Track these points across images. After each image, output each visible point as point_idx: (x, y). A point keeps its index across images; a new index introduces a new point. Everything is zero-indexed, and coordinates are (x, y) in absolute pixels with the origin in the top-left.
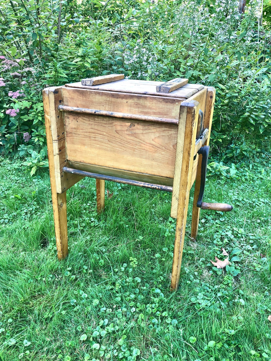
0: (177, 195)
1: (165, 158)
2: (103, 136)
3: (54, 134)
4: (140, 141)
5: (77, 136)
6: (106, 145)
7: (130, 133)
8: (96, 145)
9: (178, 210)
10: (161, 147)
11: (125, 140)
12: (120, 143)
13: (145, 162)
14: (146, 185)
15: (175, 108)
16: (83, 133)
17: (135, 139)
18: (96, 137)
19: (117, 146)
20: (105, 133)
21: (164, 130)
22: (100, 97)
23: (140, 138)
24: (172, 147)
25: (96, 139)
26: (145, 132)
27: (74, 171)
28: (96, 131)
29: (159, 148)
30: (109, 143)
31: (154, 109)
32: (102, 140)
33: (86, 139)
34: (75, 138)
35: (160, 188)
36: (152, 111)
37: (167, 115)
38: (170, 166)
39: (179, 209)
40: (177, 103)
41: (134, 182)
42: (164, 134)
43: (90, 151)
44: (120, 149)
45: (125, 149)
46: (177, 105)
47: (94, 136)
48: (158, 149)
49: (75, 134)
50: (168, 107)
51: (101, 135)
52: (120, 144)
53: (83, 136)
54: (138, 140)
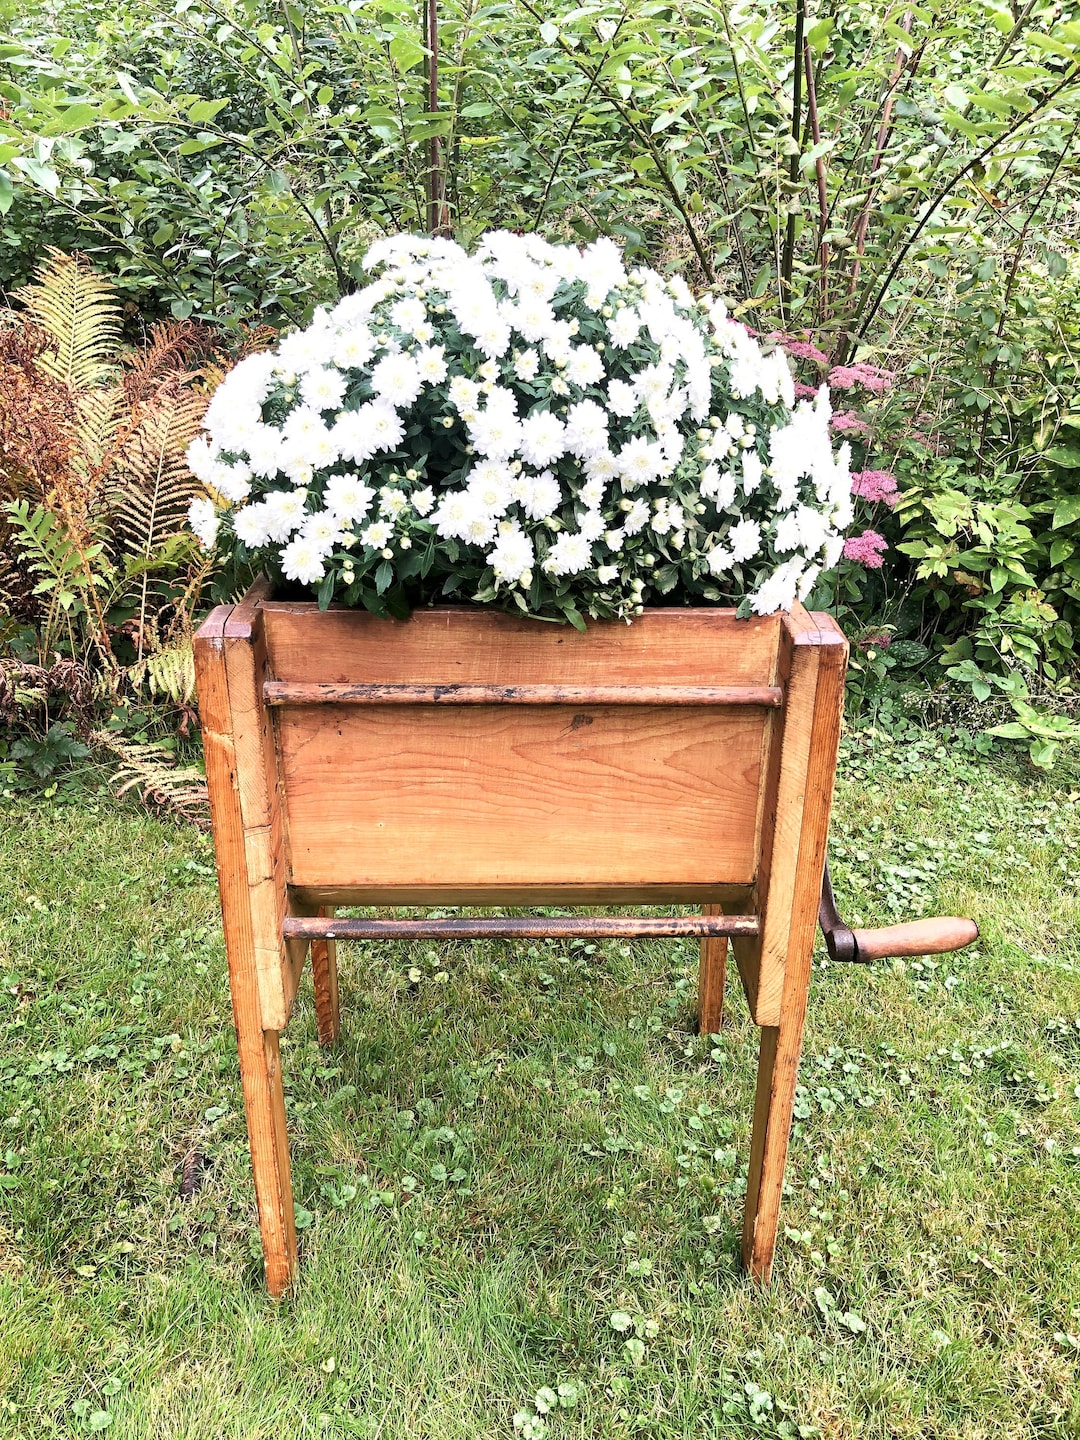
0: (783, 948)
1: (715, 819)
2: (459, 773)
3: (250, 803)
4: (613, 770)
5: (338, 786)
6: (470, 805)
7: (575, 749)
8: (426, 811)
9: (783, 998)
10: (697, 782)
11: (555, 774)
12: (531, 788)
13: (634, 842)
14: (653, 930)
15: (749, 645)
16: (367, 774)
17: (596, 767)
18: (427, 779)
19: (517, 801)
20: (466, 763)
21: (711, 725)
22: (447, 632)
23: (615, 761)
24: (738, 777)
25: (427, 787)
26: (633, 738)
27: (334, 927)
28: (426, 759)
29: (691, 787)
30: (484, 795)
31: (670, 655)
32: (453, 787)
33: (382, 793)
34: (329, 795)
35: (706, 929)
36: (663, 662)
37: (720, 670)
38: (734, 845)
39: (789, 992)
40: (758, 628)
41: (599, 925)
42: (709, 738)
43: (397, 834)
44: (532, 813)
45: (551, 808)
46: (758, 634)
47: (418, 779)
48: (687, 790)
49: (327, 780)
50: (725, 644)
51: (450, 772)
52: (531, 793)
53: (368, 785)
54: (606, 769)
